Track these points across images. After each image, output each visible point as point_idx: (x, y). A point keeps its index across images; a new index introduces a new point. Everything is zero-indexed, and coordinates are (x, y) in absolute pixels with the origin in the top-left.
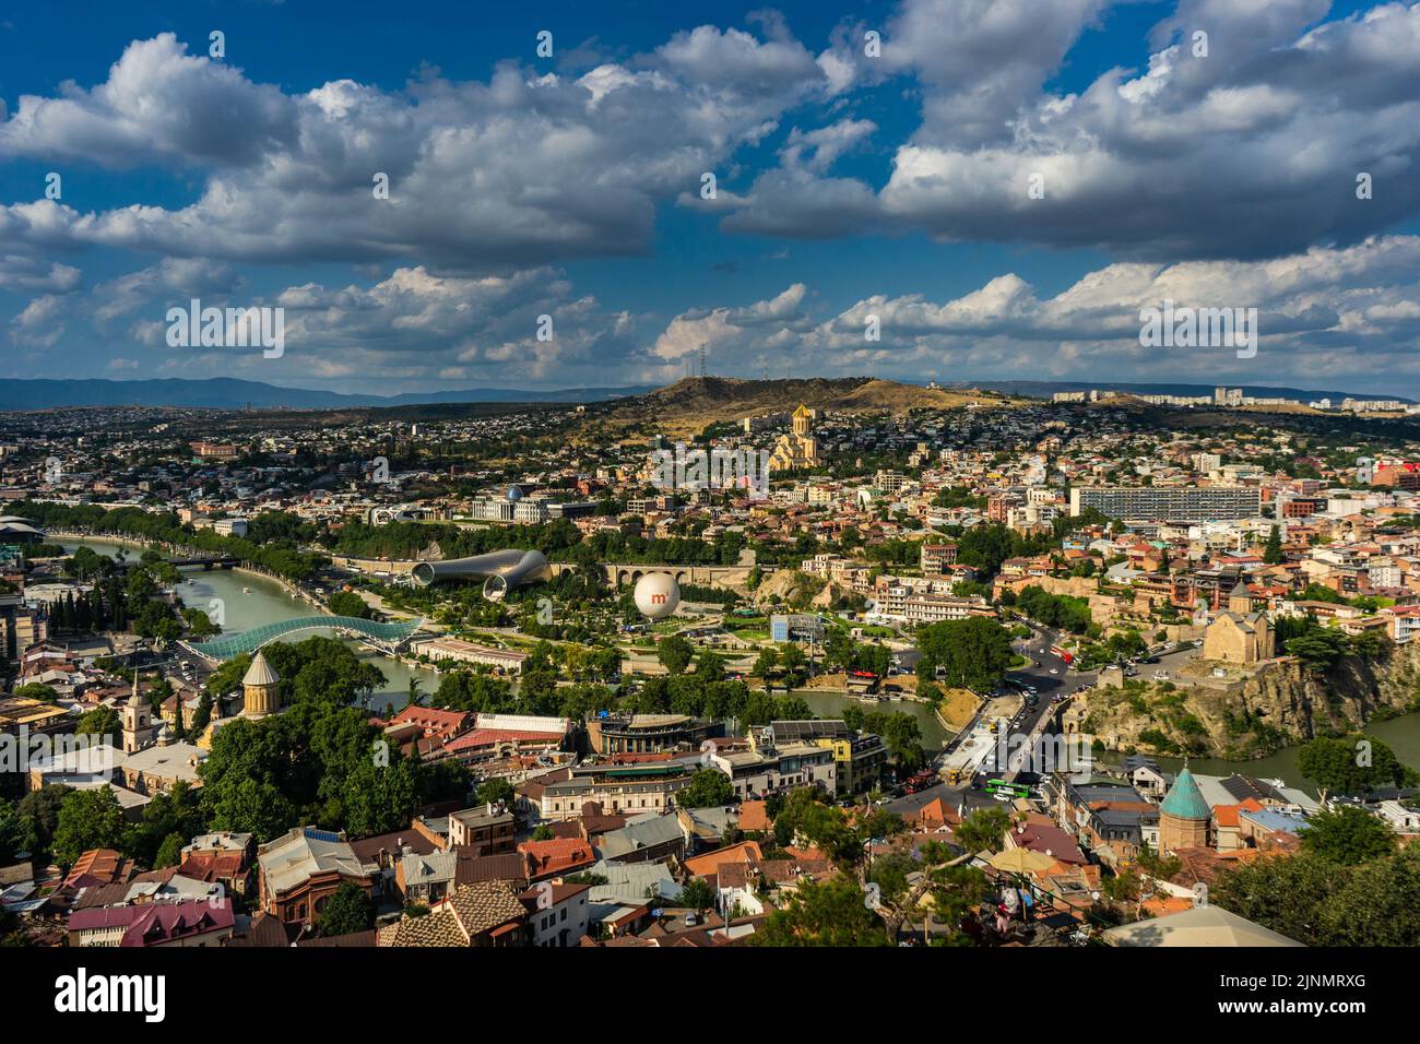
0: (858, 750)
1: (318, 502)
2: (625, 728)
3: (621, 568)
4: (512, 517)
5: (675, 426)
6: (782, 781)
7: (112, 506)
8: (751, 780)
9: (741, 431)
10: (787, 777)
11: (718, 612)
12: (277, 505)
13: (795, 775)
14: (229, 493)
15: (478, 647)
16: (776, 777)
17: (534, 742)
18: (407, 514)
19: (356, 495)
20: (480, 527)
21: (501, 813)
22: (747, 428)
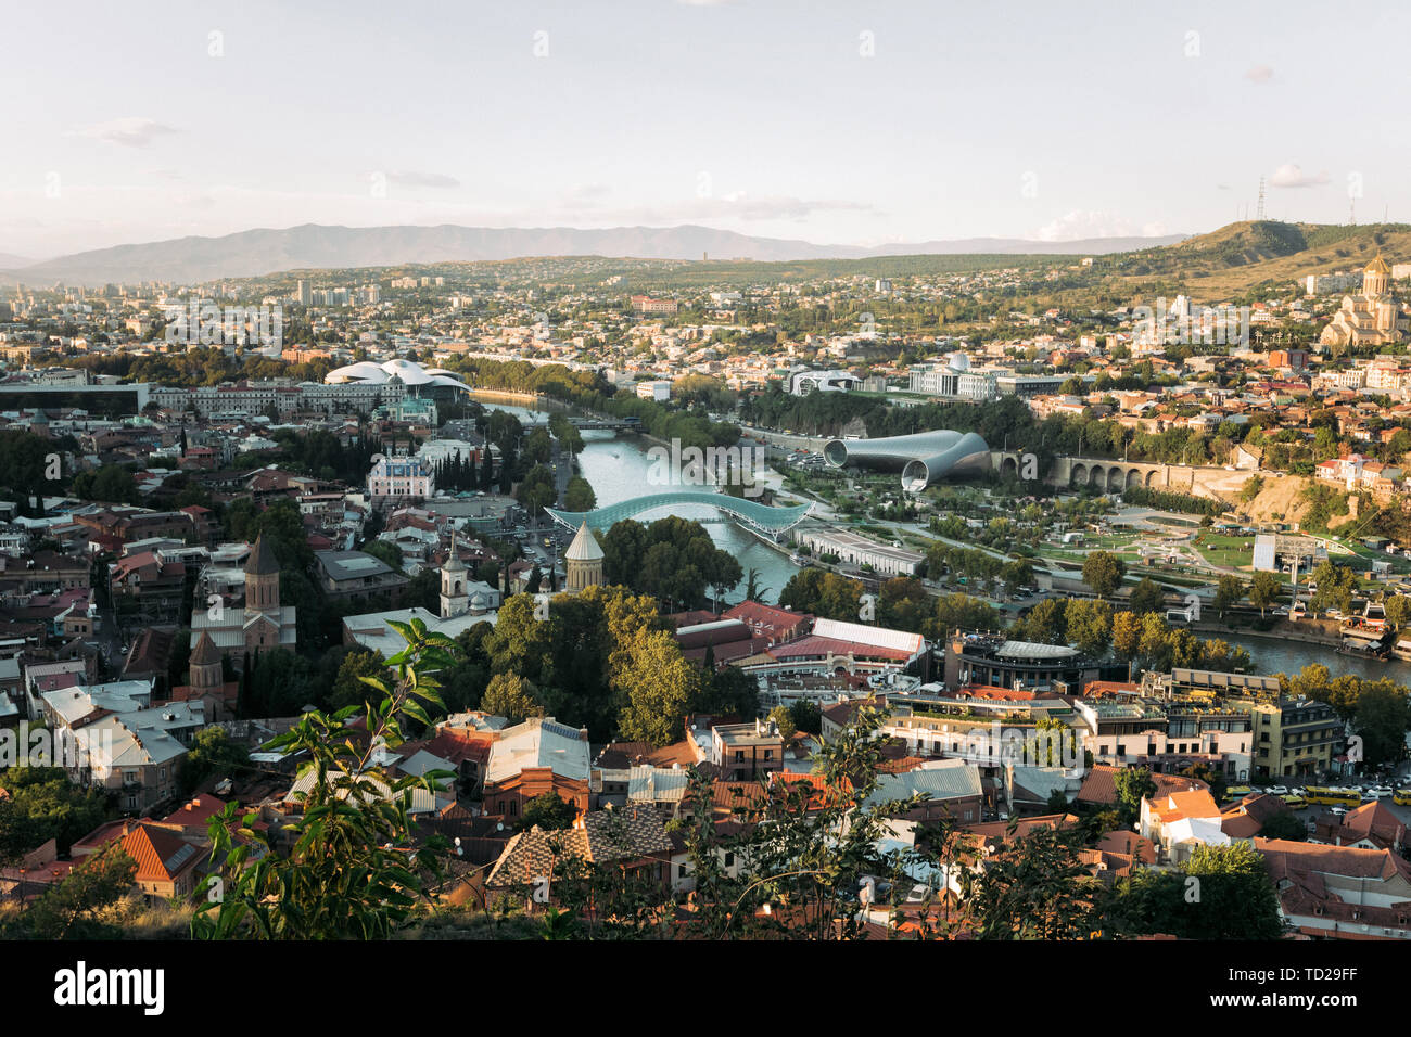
0: (1294, 719)
1: (750, 365)
2: (992, 655)
3: (1076, 460)
4: (955, 392)
5: (1211, 285)
6: (1170, 748)
7: (541, 363)
8: (1124, 740)
9: (1301, 293)
10: (1177, 742)
11: (1191, 525)
12: (706, 368)
13: (1189, 742)
14: (662, 353)
15: (871, 543)
16: (1161, 741)
17: (874, 659)
18: (833, 383)
19: (791, 359)
20: (915, 402)
21: (772, 733)
22: (1310, 290)
